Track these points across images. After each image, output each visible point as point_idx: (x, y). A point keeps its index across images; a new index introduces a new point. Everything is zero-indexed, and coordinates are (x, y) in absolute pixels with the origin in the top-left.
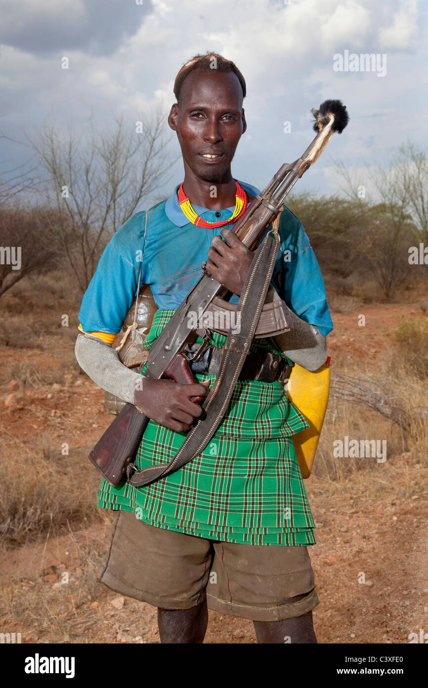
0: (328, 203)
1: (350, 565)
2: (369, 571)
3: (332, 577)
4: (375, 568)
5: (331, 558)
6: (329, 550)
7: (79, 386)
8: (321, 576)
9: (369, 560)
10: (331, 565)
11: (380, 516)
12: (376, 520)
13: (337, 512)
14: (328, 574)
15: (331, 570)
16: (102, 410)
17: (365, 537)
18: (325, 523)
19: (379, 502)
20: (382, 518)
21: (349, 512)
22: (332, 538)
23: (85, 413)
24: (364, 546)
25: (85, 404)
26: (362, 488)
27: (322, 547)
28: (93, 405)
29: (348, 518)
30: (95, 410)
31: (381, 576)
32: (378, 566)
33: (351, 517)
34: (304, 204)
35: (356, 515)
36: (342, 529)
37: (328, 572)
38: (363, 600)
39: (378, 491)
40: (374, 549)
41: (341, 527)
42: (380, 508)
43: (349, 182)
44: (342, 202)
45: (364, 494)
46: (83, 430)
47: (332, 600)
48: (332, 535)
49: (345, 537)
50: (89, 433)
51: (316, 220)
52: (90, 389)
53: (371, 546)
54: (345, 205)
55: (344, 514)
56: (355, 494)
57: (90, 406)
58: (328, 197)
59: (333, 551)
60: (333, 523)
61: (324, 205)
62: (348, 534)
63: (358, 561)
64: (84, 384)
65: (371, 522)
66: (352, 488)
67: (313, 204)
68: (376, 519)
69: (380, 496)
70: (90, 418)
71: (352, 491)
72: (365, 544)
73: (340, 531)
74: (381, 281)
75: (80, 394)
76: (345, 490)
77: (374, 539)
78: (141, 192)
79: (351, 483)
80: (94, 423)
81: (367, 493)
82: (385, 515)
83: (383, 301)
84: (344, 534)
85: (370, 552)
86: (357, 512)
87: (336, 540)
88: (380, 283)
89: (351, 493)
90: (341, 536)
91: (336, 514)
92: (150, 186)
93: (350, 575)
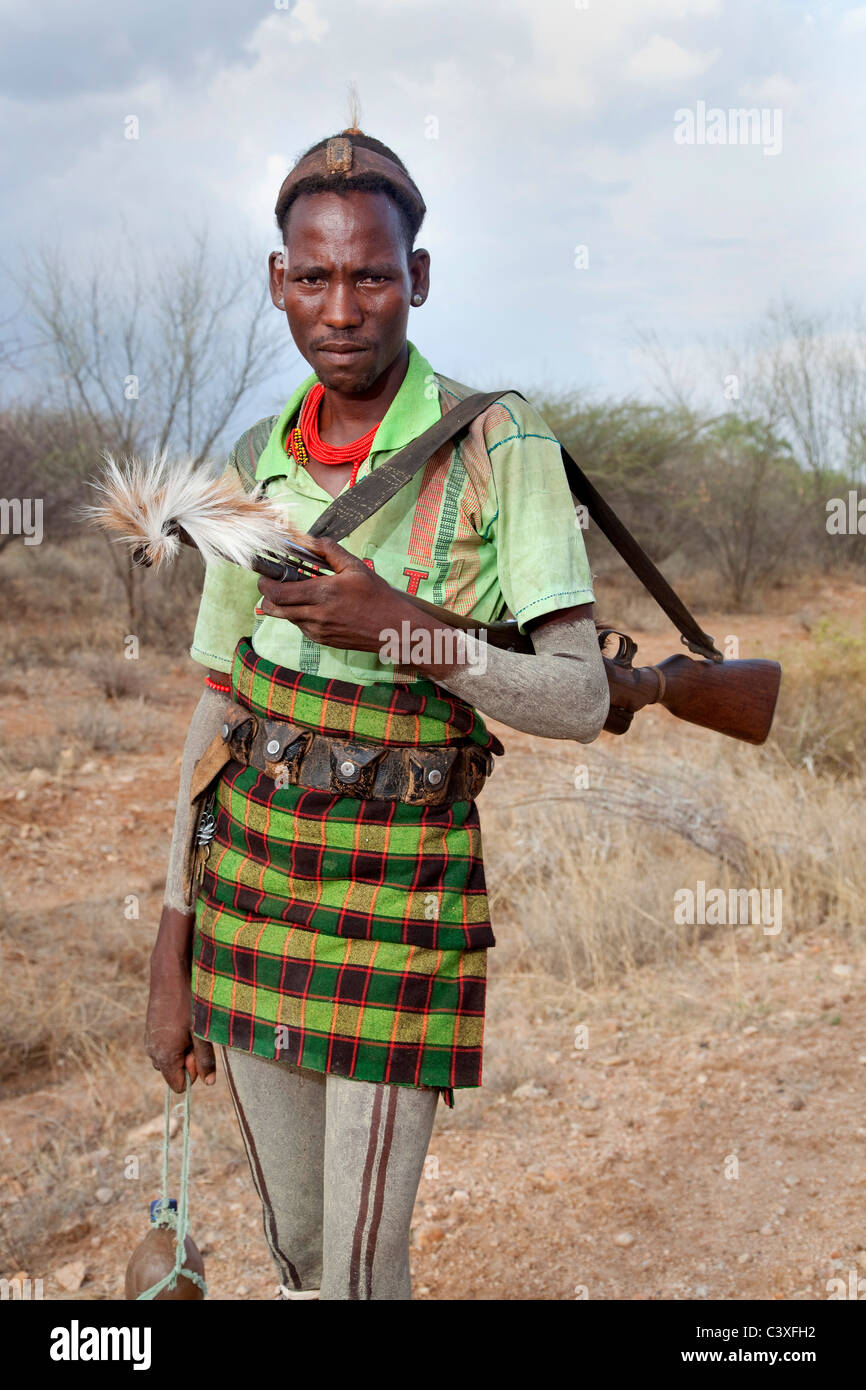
0: (618, 411)
1: (590, 1192)
2: (630, 1208)
3: (546, 1222)
4: (645, 1200)
5: (553, 1175)
6: (552, 1151)
7: (88, 775)
8: (524, 1219)
9: (632, 1181)
10: (550, 1190)
11: (672, 1072)
12: (661, 1083)
13: (583, 1060)
14: (539, 1215)
15: (546, 1205)
16: (131, 825)
17: (631, 1124)
18: (552, 1088)
19: (676, 1039)
20: (674, 1076)
21: (607, 1062)
22: (561, 1124)
23: (94, 830)
24: (627, 1146)
25: (96, 812)
26: (644, 1007)
27: (537, 1146)
28: (112, 815)
29: (603, 1076)
30: (116, 824)
31: (654, 1218)
32: (653, 1195)
33: (610, 1075)
34: (573, 412)
35: (621, 1069)
36: (587, 1104)
37: (540, 1208)
38: (606, 1281)
39: (676, 1013)
40: (647, 1152)
41: (584, 1099)
42: (673, 1053)
43: (667, 371)
44: (647, 410)
45: (645, 1021)
46: (86, 867)
47: (537, 1281)
48: (562, 1117)
49: (589, 1123)
50: (99, 875)
51: (596, 445)
52: (110, 780)
53: (642, 1146)
54: (654, 415)
55: (596, 1066)
56: (629, 1020)
57: (105, 817)
58: (618, 401)
59: (559, 1156)
60: (569, 1087)
61: (611, 415)
62: (599, 1114)
63: (609, 1183)
64: (99, 769)
65: (649, 1088)
66: (624, 1006)
67: (587, 412)
68: (661, 1080)
69: (678, 1026)
70: (104, 843)
71: (622, 1012)
72: (629, 1139)
73: (581, 1108)
74: (727, 569)
75: (87, 792)
76: (609, 1010)
77: (651, 1128)
78: (244, 381)
79: (623, 994)
80: (109, 853)
81: (652, 1019)
82: (684, 1069)
83: (729, 610)
84: (589, 1113)
85: (638, 1160)
86: (625, 1063)
87: (569, 1130)
88: (724, 574)
89: (619, 1017)
90: (583, 1118)
91: (582, 1067)
92: (261, 370)
93: (589, 1215)
